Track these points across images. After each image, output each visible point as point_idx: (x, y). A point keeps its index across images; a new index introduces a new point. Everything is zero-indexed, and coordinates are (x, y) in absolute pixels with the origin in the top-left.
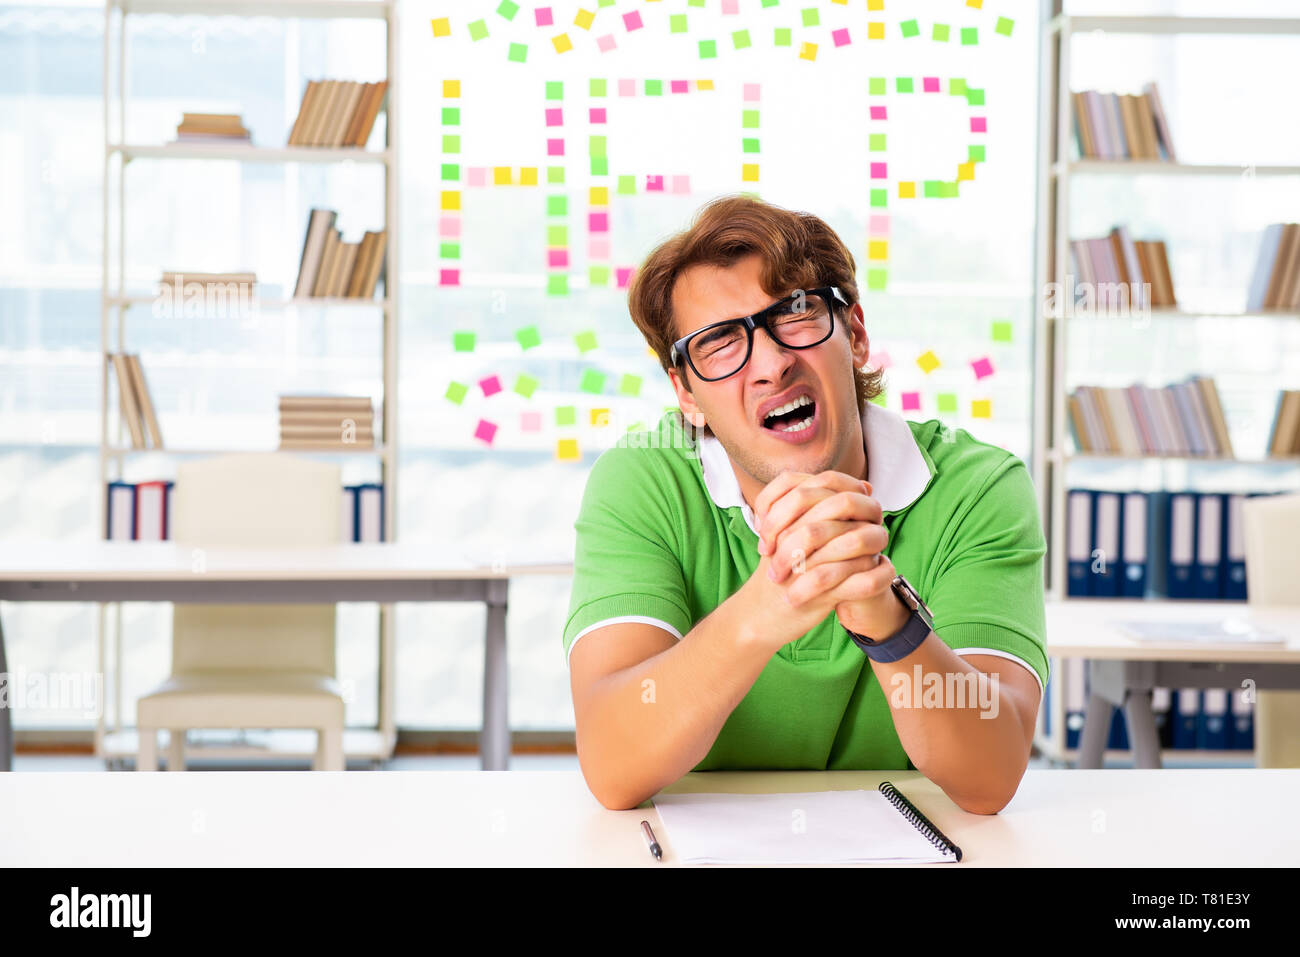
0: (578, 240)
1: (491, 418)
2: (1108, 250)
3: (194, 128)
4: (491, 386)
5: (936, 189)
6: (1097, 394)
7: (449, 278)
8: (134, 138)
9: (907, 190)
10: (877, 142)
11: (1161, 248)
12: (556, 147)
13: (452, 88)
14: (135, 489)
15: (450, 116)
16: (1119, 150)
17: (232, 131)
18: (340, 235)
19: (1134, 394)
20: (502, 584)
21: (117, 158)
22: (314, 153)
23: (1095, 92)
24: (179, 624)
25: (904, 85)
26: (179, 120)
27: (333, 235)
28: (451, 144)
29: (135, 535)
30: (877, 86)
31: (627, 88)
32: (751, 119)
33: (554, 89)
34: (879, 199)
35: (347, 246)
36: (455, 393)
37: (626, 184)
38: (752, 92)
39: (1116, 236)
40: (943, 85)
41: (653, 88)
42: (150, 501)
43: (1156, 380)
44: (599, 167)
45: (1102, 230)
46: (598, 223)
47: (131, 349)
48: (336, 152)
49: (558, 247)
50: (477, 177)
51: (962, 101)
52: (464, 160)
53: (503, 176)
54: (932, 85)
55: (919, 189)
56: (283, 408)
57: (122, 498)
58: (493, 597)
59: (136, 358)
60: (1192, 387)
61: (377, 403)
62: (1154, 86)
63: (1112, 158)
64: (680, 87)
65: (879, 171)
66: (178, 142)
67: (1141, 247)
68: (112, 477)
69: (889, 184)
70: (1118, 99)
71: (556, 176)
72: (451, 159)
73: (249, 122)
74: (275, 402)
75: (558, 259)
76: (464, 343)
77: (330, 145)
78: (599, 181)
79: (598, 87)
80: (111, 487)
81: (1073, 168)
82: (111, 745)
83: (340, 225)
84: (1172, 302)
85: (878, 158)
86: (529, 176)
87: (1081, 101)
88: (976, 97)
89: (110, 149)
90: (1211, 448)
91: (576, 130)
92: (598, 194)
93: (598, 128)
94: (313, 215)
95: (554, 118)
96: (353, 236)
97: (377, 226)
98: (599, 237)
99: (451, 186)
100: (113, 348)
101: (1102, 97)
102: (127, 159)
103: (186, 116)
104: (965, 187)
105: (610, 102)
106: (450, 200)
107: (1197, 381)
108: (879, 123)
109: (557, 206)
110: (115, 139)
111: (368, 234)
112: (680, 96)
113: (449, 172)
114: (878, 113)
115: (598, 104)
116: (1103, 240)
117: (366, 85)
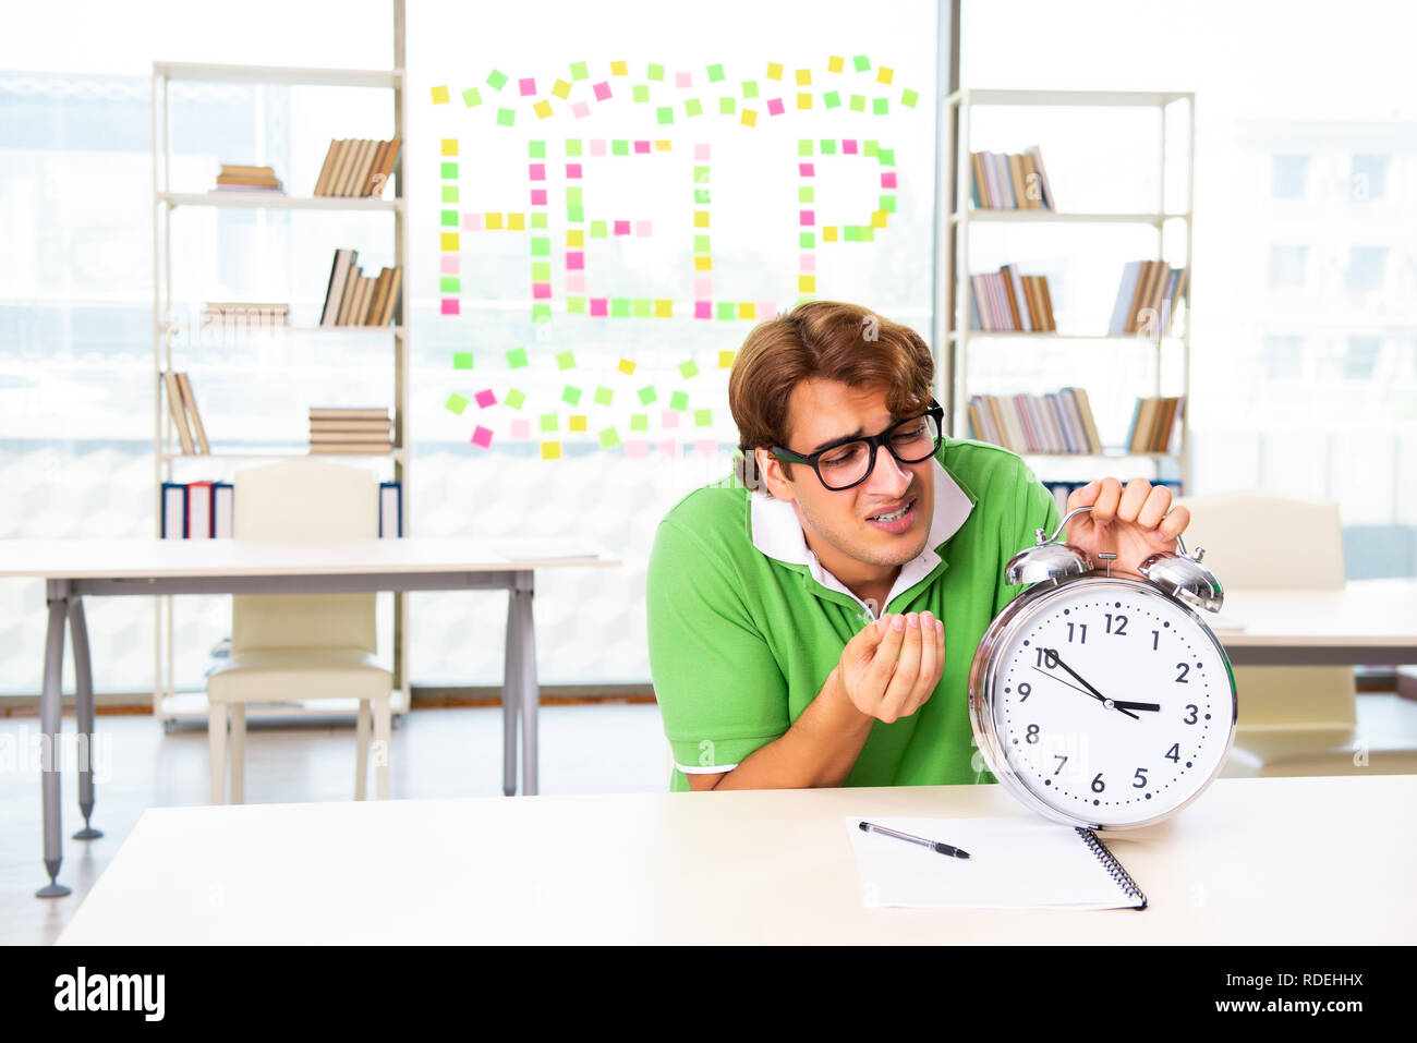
0: (558, 276)
1: (487, 425)
2: (1000, 282)
3: (232, 178)
4: (486, 399)
5: (855, 234)
6: (991, 402)
7: (450, 307)
8: (177, 188)
9: (830, 234)
10: (806, 194)
11: (1043, 282)
12: (539, 198)
13: (450, 147)
14: (186, 488)
15: (449, 171)
16: (1009, 202)
17: (267, 182)
18: (361, 270)
19: (1020, 401)
20: (529, 574)
21: (163, 205)
22: (337, 201)
23: (988, 152)
24: (238, 611)
25: (827, 147)
26: (218, 171)
27: (354, 272)
28: (450, 195)
29: (186, 534)
30: (805, 147)
31: (598, 148)
32: (700, 173)
33: (537, 148)
34: (807, 241)
35: (368, 280)
36: (455, 404)
37: (598, 229)
38: (702, 152)
39: (1005, 270)
40: (860, 147)
41: (619, 148)
42: (200, 498)
43: (1038, 388)
44: (575, 213)
45: (995, 268)
46: (575, 261)
47: (179, 369)
48: (356, 201)
49: (541, 281)
50: (472, 222)
51: (876, 160)
52: (463, 207)
53: (494, 221)
54: (850, 147)
55: (841, 234)
56: (312, 419)
57: (175, 497)
58: (520, 585)
59: (186, 376)
60: (1068, 396)
61: (392, 415)
62: (1037, 148)
63: (1003, 208)
64: (642, 147)
65: (807, 218)
66: (219, 190)
67: (1027, 281)
68: (165, 479)
69: (816, 230)
70: (1008, 158)
71: (540, 222)
72: (450, 207)
73: (280, 174)
74: (307, 414)
75: (542, 292)
76: (463, 361)
77: (351, 195)
78: (575, 226)
79: (573, 146)
80: (165, 487)
81: (971, 217)
82: (169, 707)
83: (360, 262)
84: (1052, 326)
85: (807, 207)
86: (516, 222)
87: (978, 161)
88: (886, 156)
89: (159, 197)
90: (1084, 447)
91: (555, 182)
92: (575, 237)
93: (574, 182)
94: (337, 254)
95: (537, 172)
96: (372, 272)
97: (391, 264)
98: (575, 273)
99: (450, 229)
100: (164, 368)
101: (994, 157)
102: (172, 206)
103: (224, 167)
104: (879, 233)
105: (585, 160)
106: (449, 242)
107: (1071, 391)
108: (807, 179)
109: (540, 247)
110: (162, 188)
111: (384, 270)
112: (643, 156)
113: (449, 218)
114: (807, 170)
115: (574, 160)
116: (996, 274)
117: (381, 143)
